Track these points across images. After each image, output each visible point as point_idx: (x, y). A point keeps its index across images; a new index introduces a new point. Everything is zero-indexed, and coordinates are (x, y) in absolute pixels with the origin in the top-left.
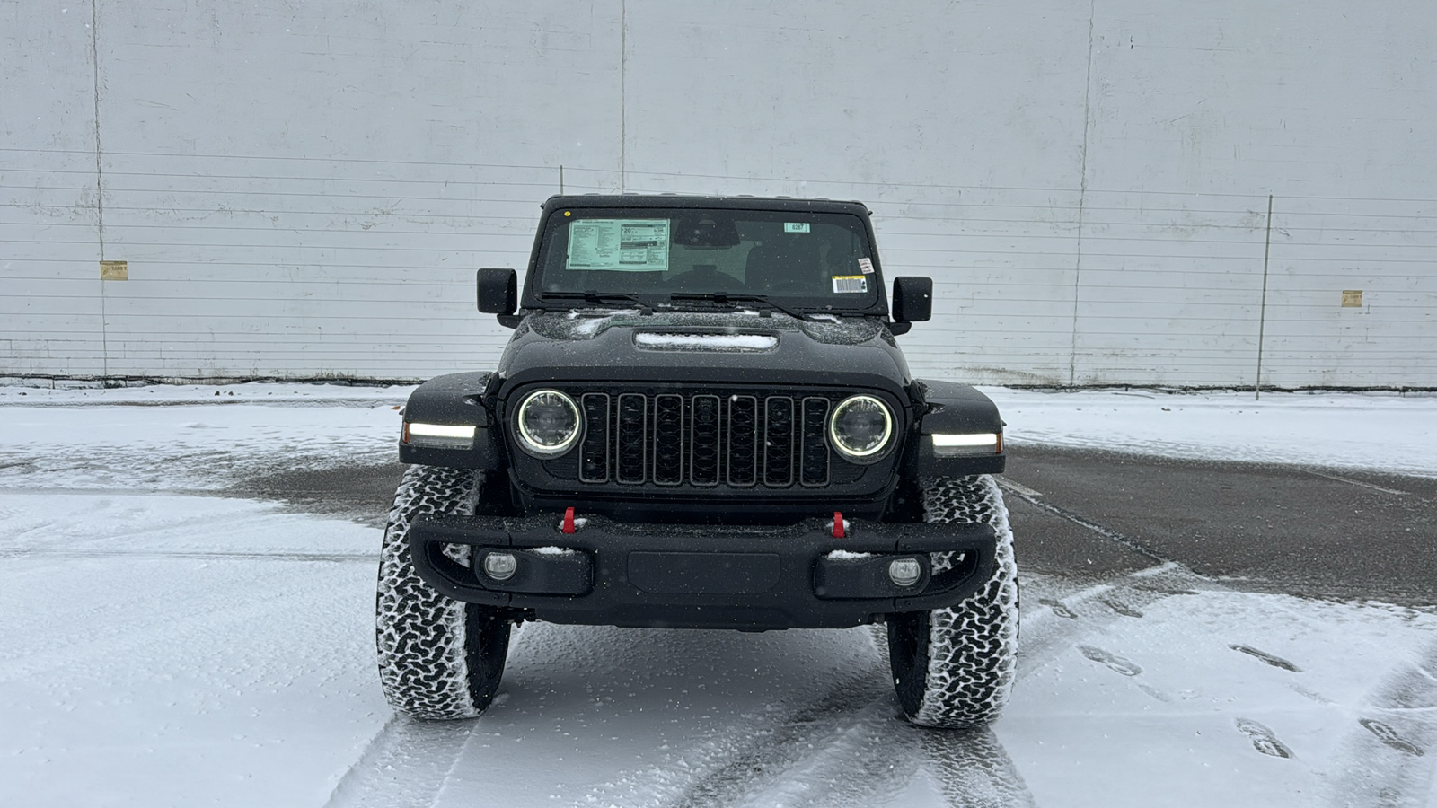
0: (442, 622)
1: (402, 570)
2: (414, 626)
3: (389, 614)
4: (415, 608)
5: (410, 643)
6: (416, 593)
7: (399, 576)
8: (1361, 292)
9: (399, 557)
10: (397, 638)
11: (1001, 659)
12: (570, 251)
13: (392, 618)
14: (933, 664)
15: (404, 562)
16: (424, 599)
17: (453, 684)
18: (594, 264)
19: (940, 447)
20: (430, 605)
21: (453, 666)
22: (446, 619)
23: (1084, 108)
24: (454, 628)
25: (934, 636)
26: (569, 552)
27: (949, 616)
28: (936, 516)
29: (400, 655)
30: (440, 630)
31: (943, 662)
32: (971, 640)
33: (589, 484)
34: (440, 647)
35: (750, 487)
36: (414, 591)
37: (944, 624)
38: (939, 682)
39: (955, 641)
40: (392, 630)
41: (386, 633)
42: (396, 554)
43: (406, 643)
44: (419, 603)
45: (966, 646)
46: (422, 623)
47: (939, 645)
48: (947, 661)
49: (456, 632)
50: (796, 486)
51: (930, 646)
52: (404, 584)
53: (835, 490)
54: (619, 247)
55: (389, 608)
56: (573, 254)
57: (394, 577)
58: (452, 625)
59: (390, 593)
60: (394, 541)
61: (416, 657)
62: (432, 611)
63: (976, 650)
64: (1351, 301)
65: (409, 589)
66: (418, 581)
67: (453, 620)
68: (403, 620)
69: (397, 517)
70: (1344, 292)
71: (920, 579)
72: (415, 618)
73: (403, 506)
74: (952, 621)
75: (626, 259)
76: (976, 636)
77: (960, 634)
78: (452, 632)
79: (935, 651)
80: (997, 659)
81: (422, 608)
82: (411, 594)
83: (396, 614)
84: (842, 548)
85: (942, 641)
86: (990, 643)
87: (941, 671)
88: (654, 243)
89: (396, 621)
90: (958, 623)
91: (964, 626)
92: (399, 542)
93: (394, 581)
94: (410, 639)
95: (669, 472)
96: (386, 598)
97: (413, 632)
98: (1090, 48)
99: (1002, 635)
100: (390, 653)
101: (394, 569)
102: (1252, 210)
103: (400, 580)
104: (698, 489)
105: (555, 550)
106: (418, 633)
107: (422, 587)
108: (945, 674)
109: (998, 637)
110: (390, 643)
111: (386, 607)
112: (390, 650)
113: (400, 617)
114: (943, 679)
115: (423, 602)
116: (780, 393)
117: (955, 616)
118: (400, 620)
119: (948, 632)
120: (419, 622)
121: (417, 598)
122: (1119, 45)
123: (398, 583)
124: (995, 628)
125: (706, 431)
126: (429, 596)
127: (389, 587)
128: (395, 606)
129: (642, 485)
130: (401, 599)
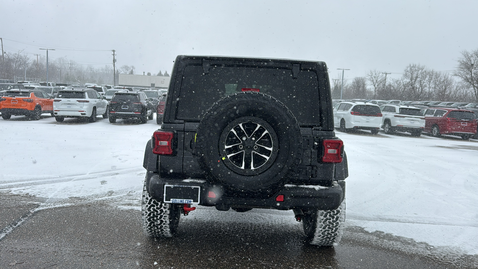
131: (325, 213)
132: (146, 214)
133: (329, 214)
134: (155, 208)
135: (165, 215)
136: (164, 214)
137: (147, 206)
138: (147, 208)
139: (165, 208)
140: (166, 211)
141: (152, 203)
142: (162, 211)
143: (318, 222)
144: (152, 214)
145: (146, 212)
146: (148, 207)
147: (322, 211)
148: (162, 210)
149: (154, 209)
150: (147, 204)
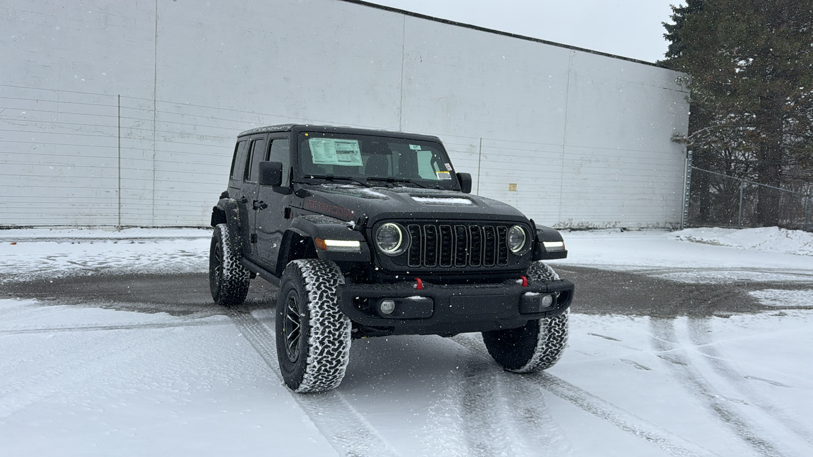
0: (342, 338)
1: (322, 314)
2: (329, 342)
3: (317, 336)
4: (330, 332)
5: (326, 350)
6: (330, 325)
7: (321, 317)
8: (516, 184)
9: (319, 307)
10: (320, 348)
11: (565, 337)
12: (313, 154)
13: (319, 338)
14: (540, 342)
15: (322, 310)
16: (333, 328)
17: (341, 369)
18: (326, 161)
19: (547, 248)
20: (337, 330)
21: (344, 361)
22: (344, 337)
23: (400, 89)
24: (347, 341)
25: (541, 330)
26: (424, 298)
27: (547, 321)
28: (534, 278)
29: (320, 357)
30: (341, 343)
31: (544, 341)
32: (555, 330)
33: (413, 267)
34: (340, 351)
35: (479, 267)
36: (329, 324)
37: (545, 324)
38: (541, 350)
39: (550, 331)
40: (318, 344)
41: (314, 346)
42: (317, 306)
43: (324, 350)
44: (332, 330)
45: (553, 333)
46: (333, 339)
47: (543, 333)
48: (546, 340)
49: (348, 343)
50: (496, 266)
51: (539, 335)
52: (324, 320)
53: (511, 267)
54: (336, 153)
55: (317, 333)
56: (315, 156)
57: (318, 317)
58: (346, 340)
59: (317, 326)
60: (314, 299)
61: (328, 357)
62: (337, 333)
63: (557, 334)
64: (512, 188)
65: (326, 322)
66: (330, 319)
67: (346, 337)
68: (324, 339)
69: (311, 288)
70: (510, 184)
71: (552, 303)
72: (330, 337)
73: (312, 283)
74: (549, 323)
75: (341, 159)
76: (557, 329)
77: (551, 328)
78: (346, 343)
79: (541, 336)
80: (563, 338)
81: (333, 332)
82: (328, 326)
83: (320, 336)
84: (530, 291)
85: (544, 332)
86: (562, 331)
87: (543, 345)
88: (353, 152)
89: (320, 339)
90: (551, 323)
91: (553, 325)
92: (317, 300)
93: (318, 320)
94: (327, 348)
95: (446, 261)
96: (315, 328)
97: (329, 344)
98: (403, 59)
99: (566, 327)
100: (315, 356)
101: (318, 314)
102: (472, 144)
103: (321, 319)
104: (459, 268)
105: (419, 298)
106: (330, 345)
107: (332, 322)
108: (544, 346)
109: (564, 328)
110: (316, 351)
111: (315, 333)
112: (315, 355)
113: (322, 337)
114: (543, 348)
115: (333, 329)
116: (489, 224)
117: (549, 320)
118: (322, 339)
119: (547, 328)
120: (331, 339)
121: (330, 327)
122: (416, 59)
123: (321, 321)
124: (564, 324)
125: (462, 242)
126: (336, 326)
127: (316, 323)
128: (320, 332)
129: (435, 267)
130: (322, 328)
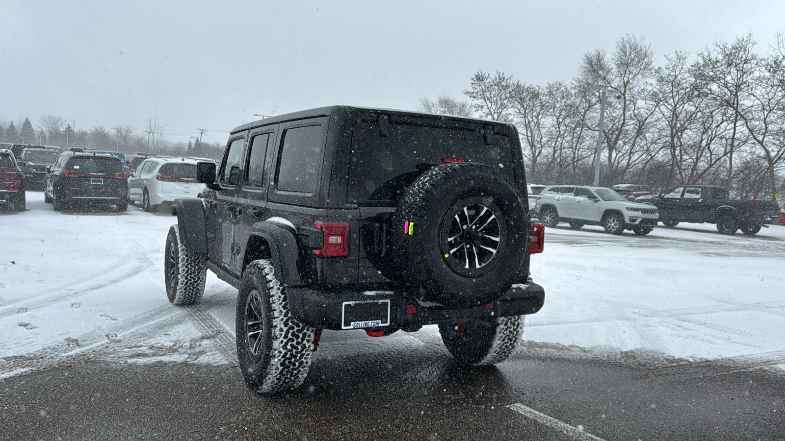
131: (506, 320)
132: (280, 355)
133: (510, 321)
134: (294, 343)
135: (308, 352)
136: (306, 351)
137: (282, 342)
138: (281, 345)
139: (308, 341)
140: (310, 346)
141: (290, 336)
142: (304, 347)
143: (497, 333)
144: (289, 353)
145: (280, 352)
146: (284, 343)
147: (503, 318)
148: (305, 345)
149: (292, 346)
150: (282, 339)
